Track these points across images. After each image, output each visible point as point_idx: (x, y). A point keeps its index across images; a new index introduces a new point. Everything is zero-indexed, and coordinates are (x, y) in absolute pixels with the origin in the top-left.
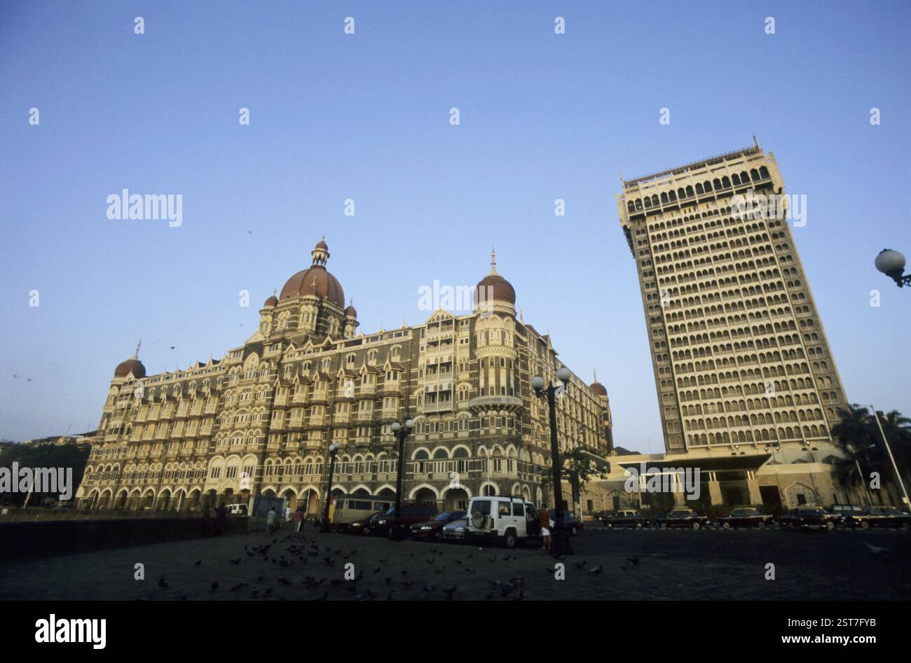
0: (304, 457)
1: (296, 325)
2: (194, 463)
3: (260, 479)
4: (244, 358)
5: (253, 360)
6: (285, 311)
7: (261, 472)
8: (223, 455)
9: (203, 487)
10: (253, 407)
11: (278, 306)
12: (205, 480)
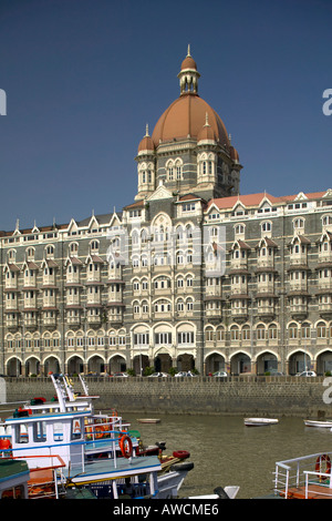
0: (254, 323)
1: (195, 176)
2: (106, 330)
3: (203, 344)
4: (149, 218)
5: (162, 220)
6: (174, 158)
7: (202, 338)
8: (147, 322)
9: (127, 353)
10: (175, 273)
11: (160, 151)
12: (128, 346)
